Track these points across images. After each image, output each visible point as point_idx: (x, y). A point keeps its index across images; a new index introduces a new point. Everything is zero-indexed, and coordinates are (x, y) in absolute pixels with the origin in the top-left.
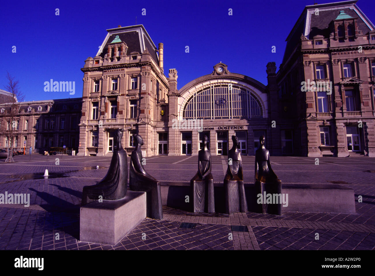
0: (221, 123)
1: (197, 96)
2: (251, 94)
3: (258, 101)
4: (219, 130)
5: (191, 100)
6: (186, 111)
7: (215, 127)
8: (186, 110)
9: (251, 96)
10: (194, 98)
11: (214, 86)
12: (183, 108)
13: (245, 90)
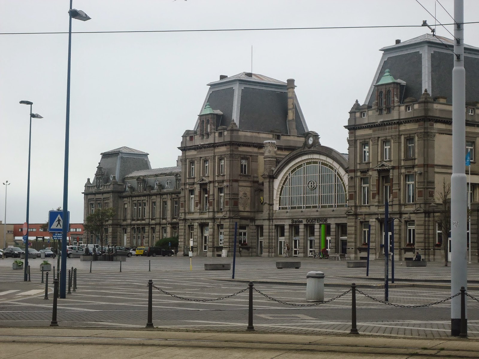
0: (310, 214)
1: (291, 178)
2: (338, 174)
3: (343, 184)
4: (307, 223)
5: (286, 183)
6: (282, 198)
7: (303, 220)
8: (282, 196)
9: (338, 177)
10: (288, 180)
11: (305, 164)
12: (279, 193)
13: (332, 168)
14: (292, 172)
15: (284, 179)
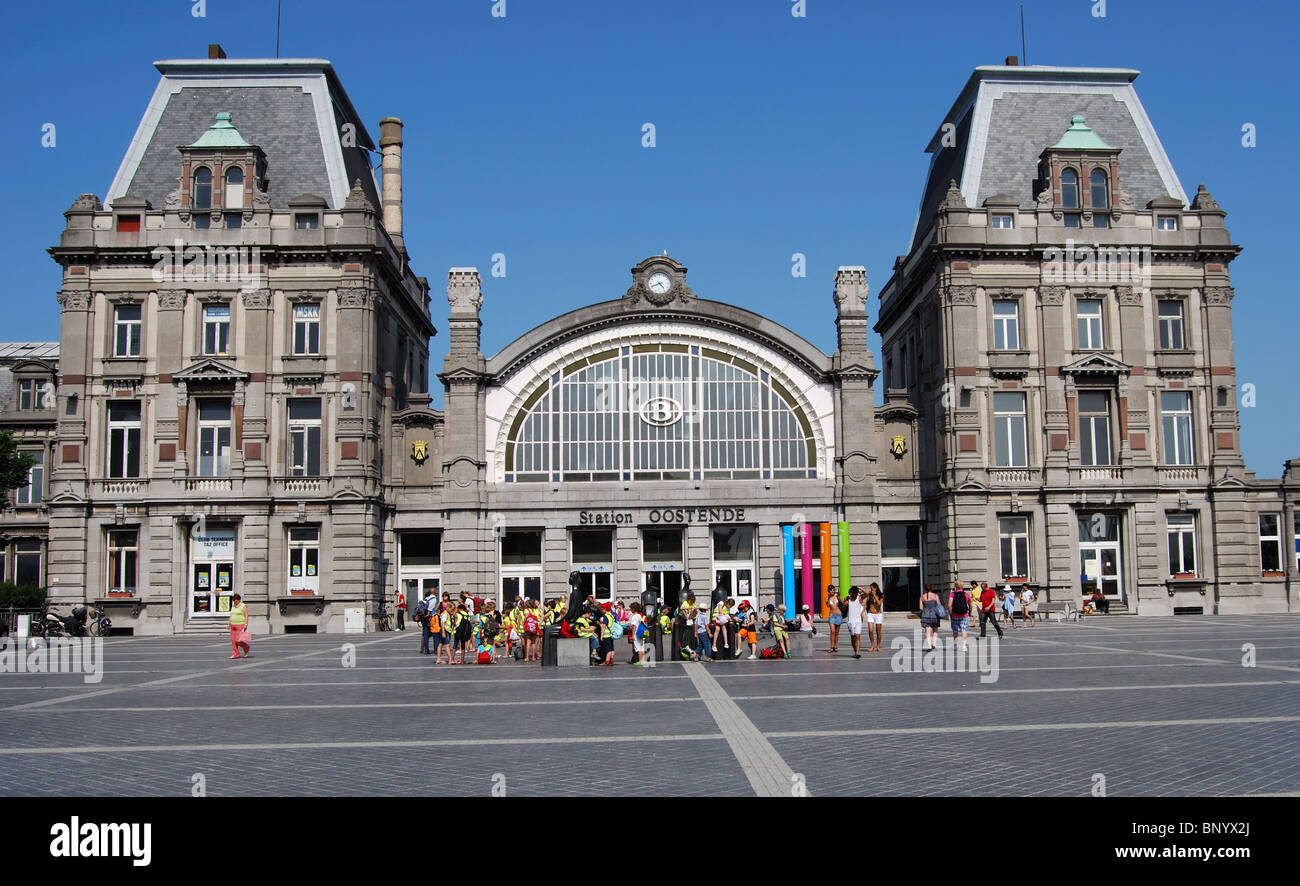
0: (660, 495)
1: (566, 386)
2: (775, 383)
3: (799, 412)
4: (652, 523)
5: (541, 399)
6: (520, 446)
7: (634, 513)
8: (521, 440)
9: (775, 397)
10: (550, 392)
11: (631, 349)
12: (507, 430)
13: (753, 369)
14: (567, 371)
15: (531, 391)
